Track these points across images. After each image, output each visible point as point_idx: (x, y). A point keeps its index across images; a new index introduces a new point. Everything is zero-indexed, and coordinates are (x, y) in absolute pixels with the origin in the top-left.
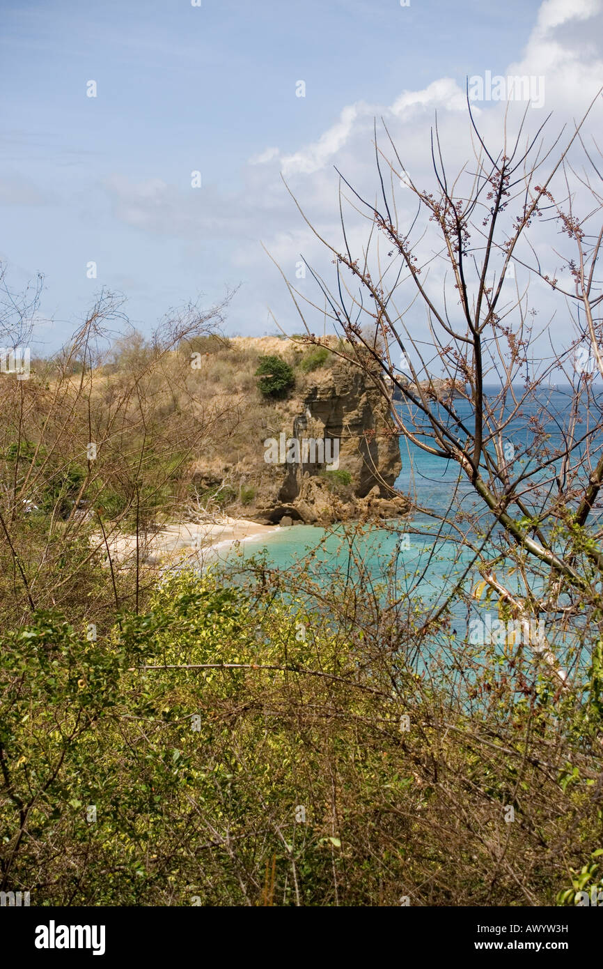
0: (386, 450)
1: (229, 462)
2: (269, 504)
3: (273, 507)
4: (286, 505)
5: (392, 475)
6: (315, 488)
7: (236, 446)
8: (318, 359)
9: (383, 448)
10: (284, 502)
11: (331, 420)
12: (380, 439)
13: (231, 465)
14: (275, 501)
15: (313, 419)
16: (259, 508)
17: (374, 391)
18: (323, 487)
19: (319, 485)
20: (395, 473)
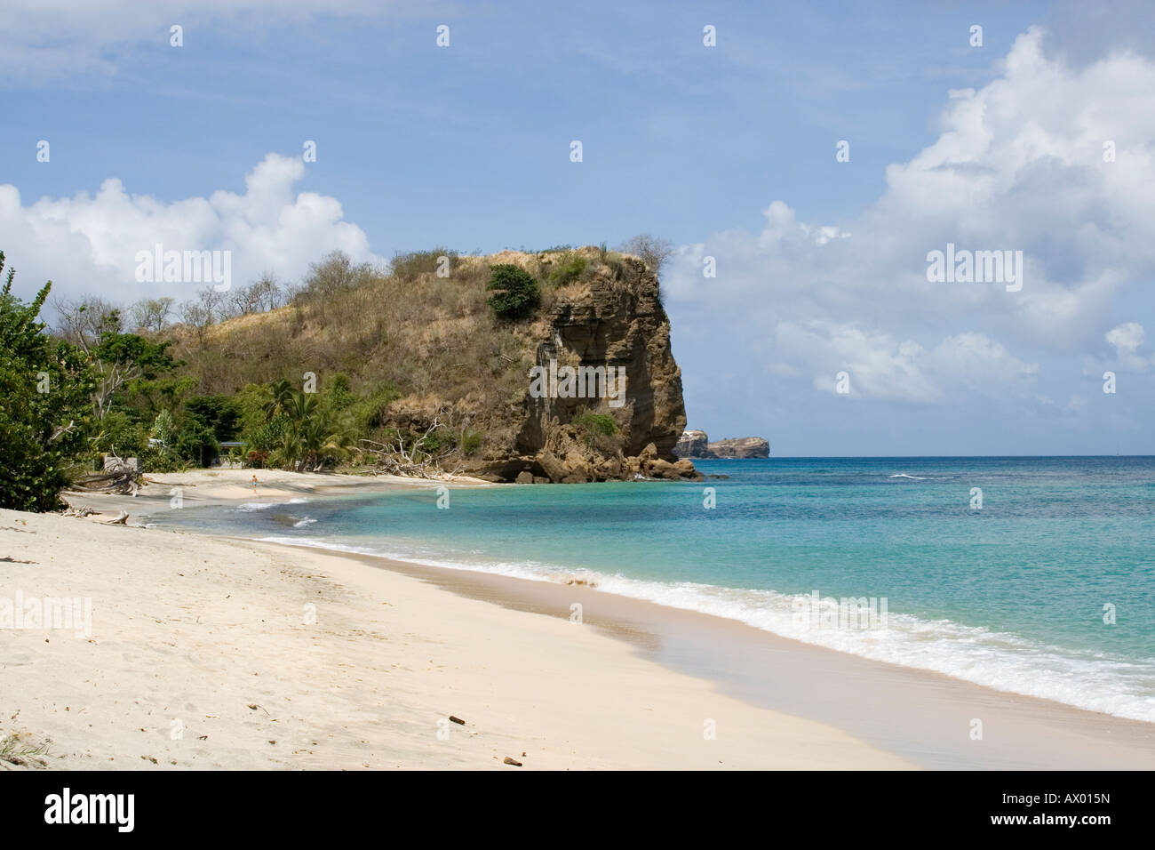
0: (665, 398)
1: (447, 400)
2: (500, 454)
3: (507, 458)
4: (525, 458)
5: (673, 432)
6: (567, 440)
7: (458, 380)
8: (572, 270)
9: (661, 396)
10: (523, 454)
11: (591, 351)
12: (657, 383)
13: (449, 403)
14: (509, 451)
15: (566, 350)
16: (487, 459)
17: (648, 319)
18: (578, 438)
19: (572, 436)
20: (678, 430)
